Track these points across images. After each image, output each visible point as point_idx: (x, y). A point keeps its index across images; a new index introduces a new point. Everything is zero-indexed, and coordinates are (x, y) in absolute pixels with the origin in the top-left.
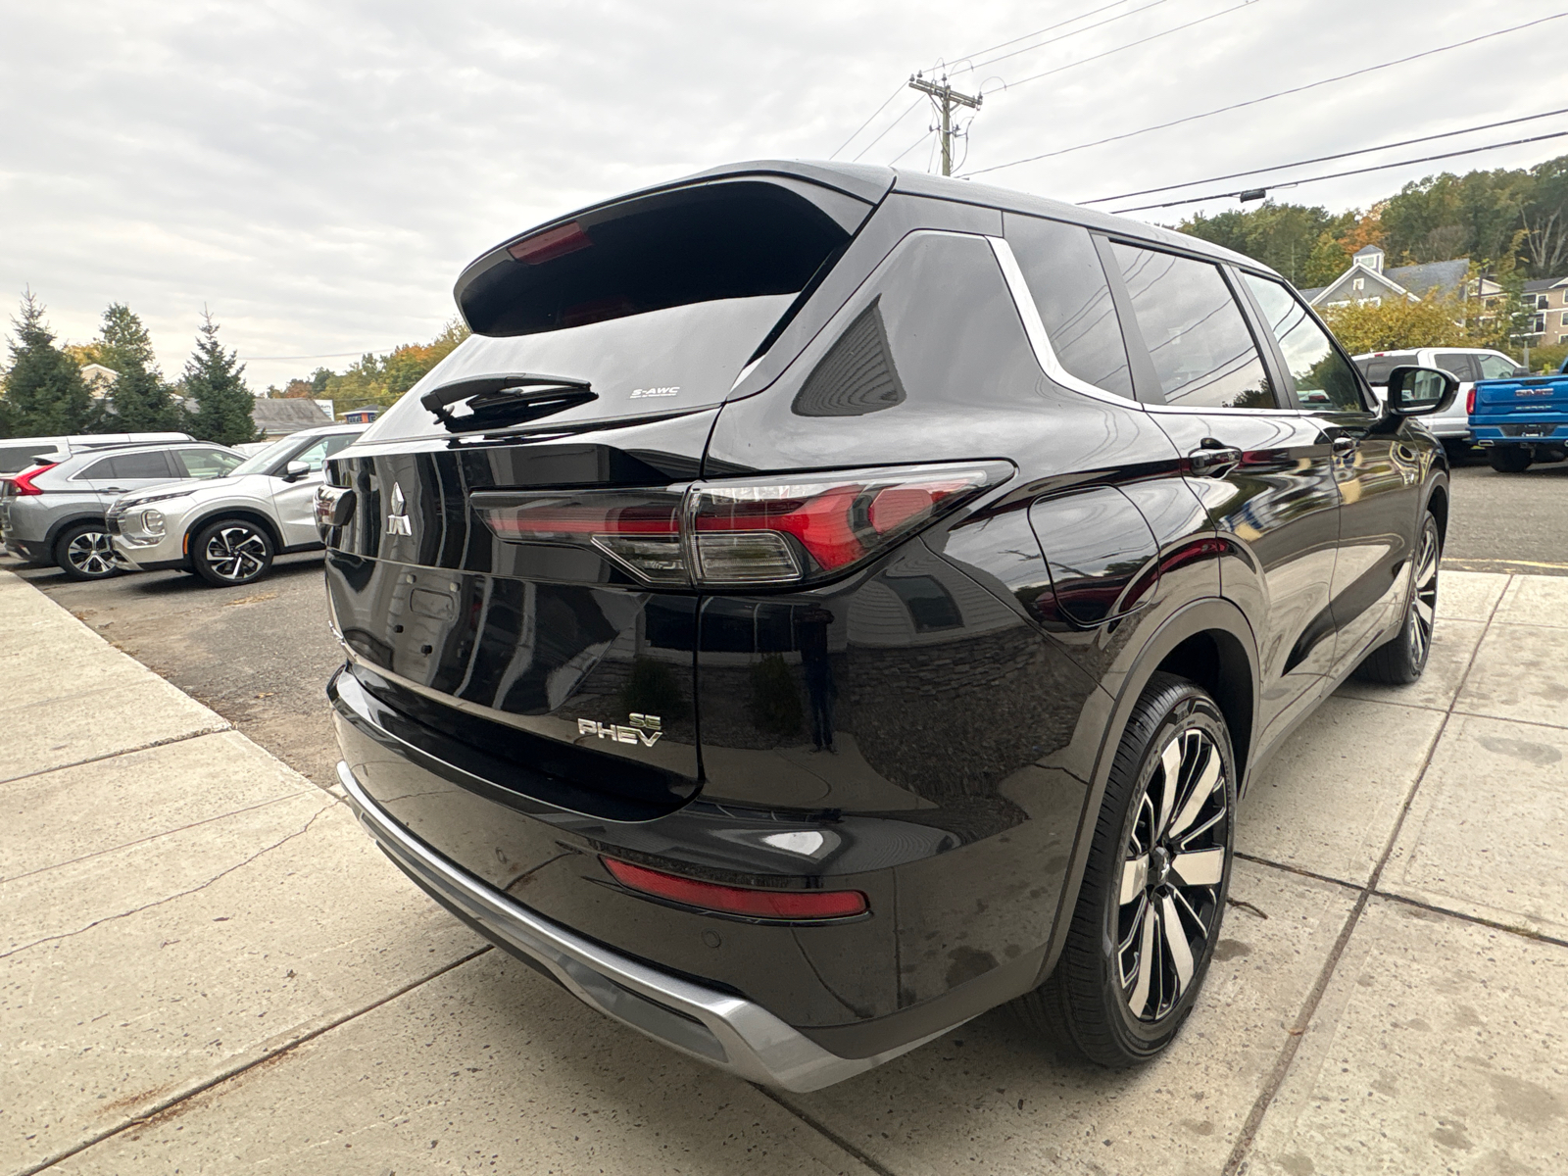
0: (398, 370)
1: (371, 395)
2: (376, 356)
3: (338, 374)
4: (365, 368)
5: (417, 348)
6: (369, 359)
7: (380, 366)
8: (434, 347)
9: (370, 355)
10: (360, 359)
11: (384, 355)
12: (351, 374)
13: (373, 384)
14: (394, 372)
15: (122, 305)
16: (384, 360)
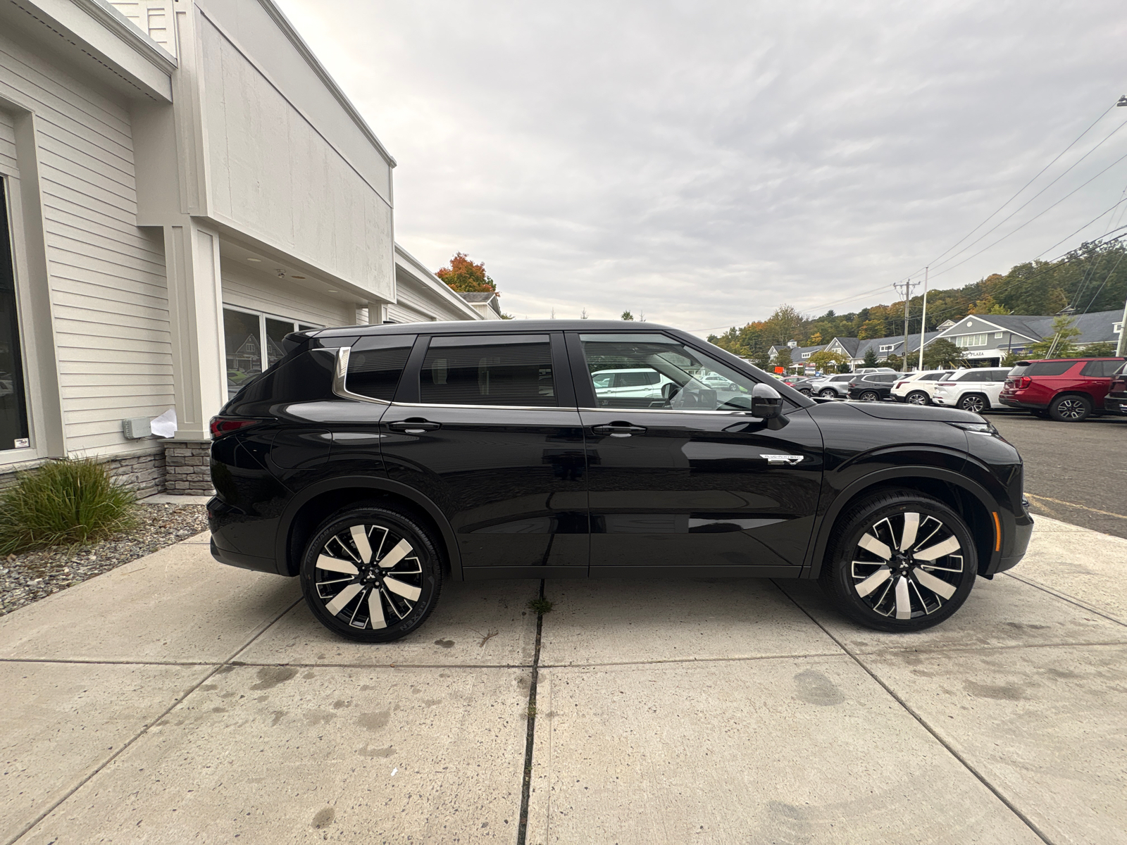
0: (746, 335)
1: (731, 348)
2: (737, 328)
3: (719, 337)
4: (730, 334)
5: (760, 323)
6: (733, 330)
7: (738, 333)
8: (767, 323)
9: (734, 328)
10: (728, 330)
11: (741, 327)
12: (723, 337)
13: (733, 342)
14: (744, 336)
15: (628, 311)
16: (741, 330)
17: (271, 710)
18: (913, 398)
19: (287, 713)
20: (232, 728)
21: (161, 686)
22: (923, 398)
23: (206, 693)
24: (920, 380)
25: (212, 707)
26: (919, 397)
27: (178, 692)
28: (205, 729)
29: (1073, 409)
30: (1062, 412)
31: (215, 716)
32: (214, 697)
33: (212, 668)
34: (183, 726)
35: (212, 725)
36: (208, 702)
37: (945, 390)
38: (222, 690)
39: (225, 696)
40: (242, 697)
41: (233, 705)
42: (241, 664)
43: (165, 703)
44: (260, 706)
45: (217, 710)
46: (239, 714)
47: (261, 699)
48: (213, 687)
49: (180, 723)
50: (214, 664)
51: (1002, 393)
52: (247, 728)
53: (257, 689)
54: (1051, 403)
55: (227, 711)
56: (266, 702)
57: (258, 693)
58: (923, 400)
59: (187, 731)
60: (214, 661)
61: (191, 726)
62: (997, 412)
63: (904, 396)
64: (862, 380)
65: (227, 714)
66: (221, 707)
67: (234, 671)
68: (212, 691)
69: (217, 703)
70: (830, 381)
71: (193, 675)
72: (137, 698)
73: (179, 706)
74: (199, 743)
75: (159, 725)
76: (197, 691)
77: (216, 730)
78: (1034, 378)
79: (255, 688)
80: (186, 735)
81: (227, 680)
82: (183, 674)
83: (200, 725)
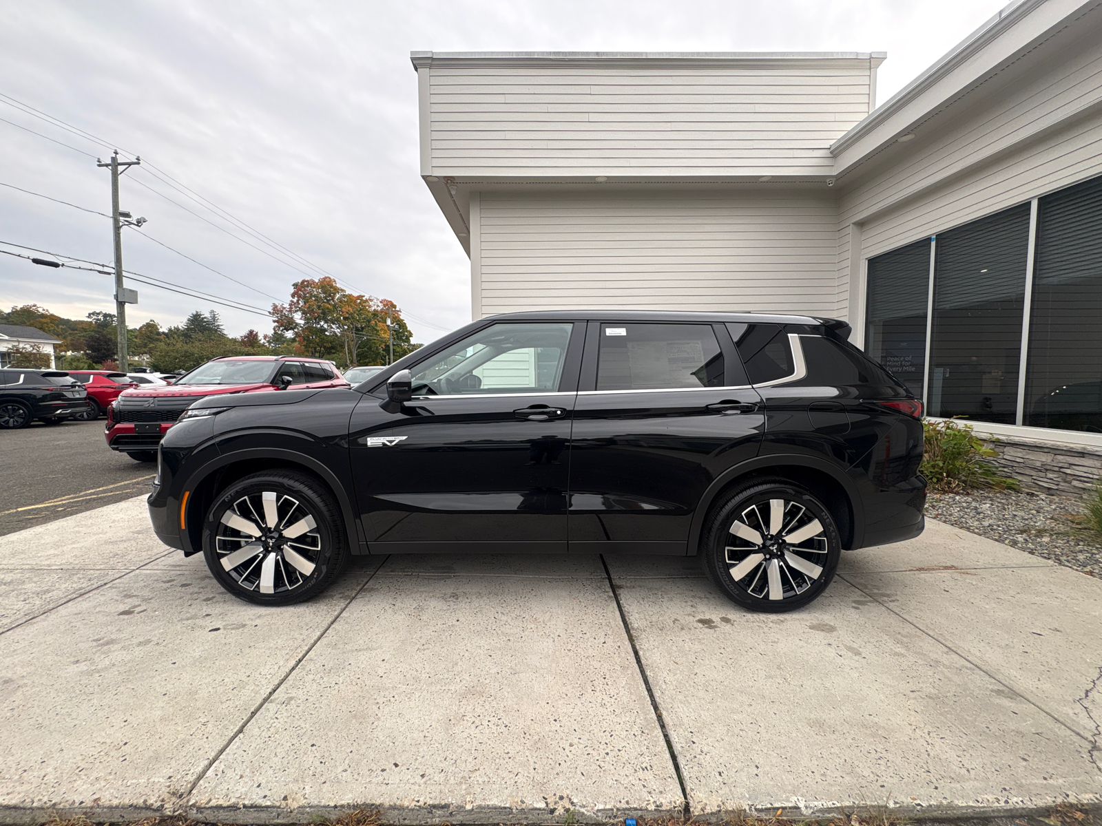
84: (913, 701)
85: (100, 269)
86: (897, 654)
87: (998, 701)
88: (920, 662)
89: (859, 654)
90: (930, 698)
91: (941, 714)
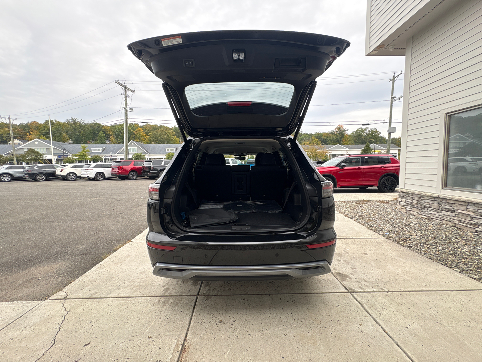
17: (353, 271)
18: (70, 176)
19: (351, 268)
20: (366, 274)
21: (376, 302)
22: (74, 176)
23: (364, 288)
24: (72, 167)
25: (366, 283)
26: (72, 175)
27: (372, 295)
28: (373, 279)
29: (133, 176)
30: (131, 177)
31: (367, 280)
32: (363, 285)
33: (354, 294)
34: (377, 285)
35: (370, 279)
36: (366, 285)
37: (89, 172)
38: (359, 285)
39: (360, 283)
40: (356, 279)
41: (361, 279)
42: (345, 288)
43: (378, 295)
44: (354, 273)
45: (365, 281)
46: (362, 276)
47: (352, 274)
48: (360, 288)
49: (378, 286)
50: (352, 295)
51: (111, 172)
52: (363, 272)
53: (350, 277)
54: (129, 175)
55: (363, 279)
56: (352, 273)
57: (351, 276)
58: (74, 177)
59: (377, 283)
60: (351, 296)
61: (375, 283)
62: (109, 179)
63: (66, 175)
64: (35, 168)
65: (364, 278)
66: (364, 281)
67: (350, 287)
68: (362, 287)
69: (364, 283)
70: (6, 169)
71: (362, 297)
72: (387, 304)
73: (375, 290)
74: (376, 278)
75: (384, 290)
76: (366, 291)
77: (370, 277)
78: (123, 166)
79: (350, 278)
80: (378, 282)
81: (354, 286)
82: (365, 300)
83: (373, 281)
84: (116, 273)
85: (384, 122)
86: (132, 281)
87: (95, 291)
88: (123, 285)
89: (140, 273)
90: (113, 278)
91: (108, 276)
